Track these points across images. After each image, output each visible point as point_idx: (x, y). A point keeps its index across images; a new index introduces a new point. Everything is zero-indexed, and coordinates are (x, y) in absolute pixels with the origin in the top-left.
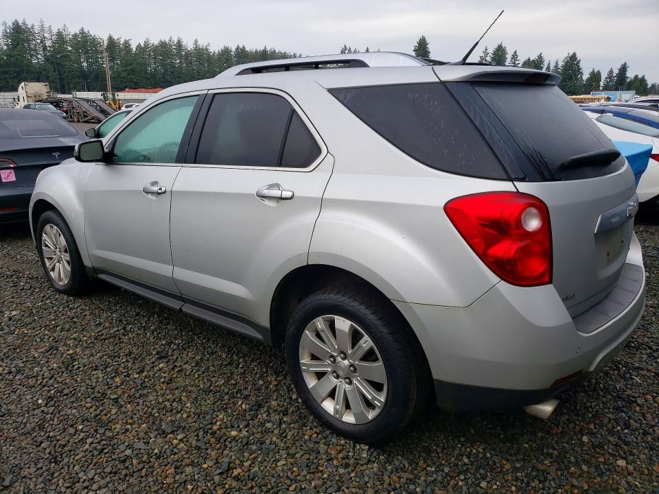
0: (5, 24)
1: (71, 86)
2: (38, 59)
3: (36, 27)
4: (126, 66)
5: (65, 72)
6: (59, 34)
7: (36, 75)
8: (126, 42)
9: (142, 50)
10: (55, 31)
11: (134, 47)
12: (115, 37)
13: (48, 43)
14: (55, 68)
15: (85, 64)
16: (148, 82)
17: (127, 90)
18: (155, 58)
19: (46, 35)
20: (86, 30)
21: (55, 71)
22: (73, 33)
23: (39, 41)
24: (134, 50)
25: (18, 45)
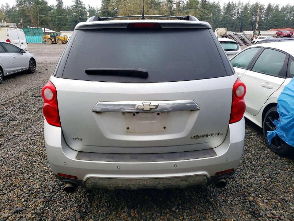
0: (225, 4)
1: (245, 29)
2: (234, 18)
3: (237, 4)
4: (274, 18)
5: (244, 23)
6: (246, 6)
7: (232, 25)
8: (277, 6)
9: (284, 9)
10: (244, 4)
11: (280, 8)
12: (272, 4)
13: (240, 10)
14: (240, 21)
15: (254, 18)
16: (283, 25)
17: (271, 29)
18: (290, 13)
19: (240, 7)
20: (258, 2)
21: (240, 23)
22: (252, 5)
23: (236, 10)
24: (280, 9)
25: (228, 12)
